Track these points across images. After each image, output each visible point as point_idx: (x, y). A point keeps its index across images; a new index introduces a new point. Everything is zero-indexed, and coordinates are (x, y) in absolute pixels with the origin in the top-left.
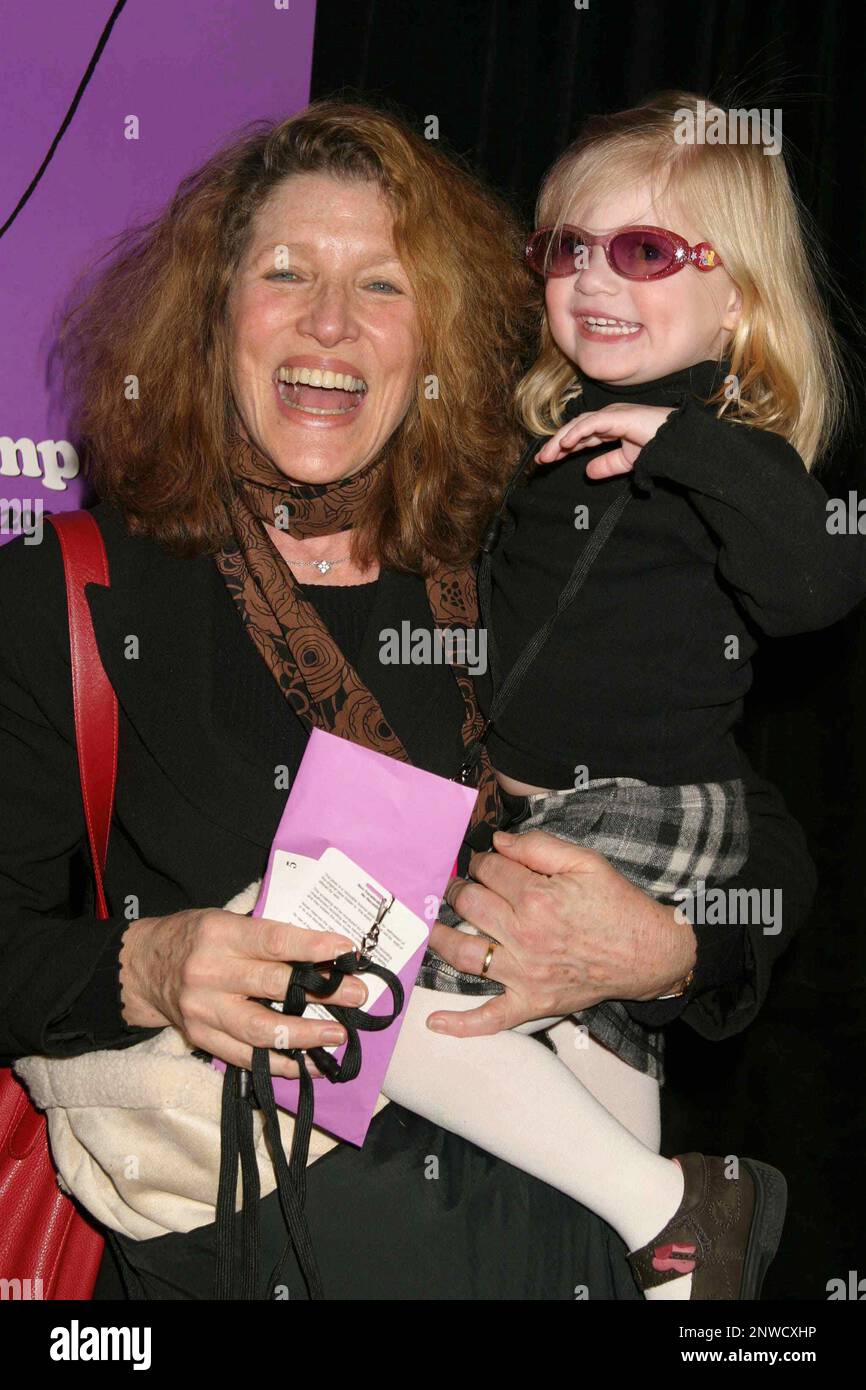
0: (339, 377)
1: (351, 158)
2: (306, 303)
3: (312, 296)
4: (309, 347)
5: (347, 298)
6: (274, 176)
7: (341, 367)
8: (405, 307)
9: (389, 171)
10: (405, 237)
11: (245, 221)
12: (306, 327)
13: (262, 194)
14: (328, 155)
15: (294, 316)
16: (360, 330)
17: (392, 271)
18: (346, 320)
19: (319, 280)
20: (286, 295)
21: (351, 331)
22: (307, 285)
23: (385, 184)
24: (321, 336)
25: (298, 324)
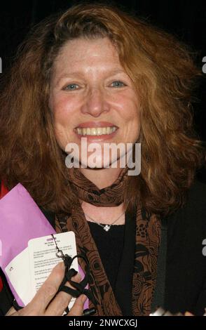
0: (104, 129)
1: (93, 29)
2: (84, 99)
3: (86, 95)
4: (88, 118)
5: (101, 93)
6: (60, 43)
7: (104, 125)
8: (129, 92)
9: (111, 30)
10: (125, 60)
11: (50, 65)
12: (85, 110)
13: (56, 52)
14: (82, 29)
15: (79, 106)
16: (110, 106)
17: (121, 76)
18: (102, 103)
19: (88, 87)
20: (74, 96)
21: (106, 108)
22: (82, 90)
23: (111, 37)
24: (92, 113)
25: (82, 109)
